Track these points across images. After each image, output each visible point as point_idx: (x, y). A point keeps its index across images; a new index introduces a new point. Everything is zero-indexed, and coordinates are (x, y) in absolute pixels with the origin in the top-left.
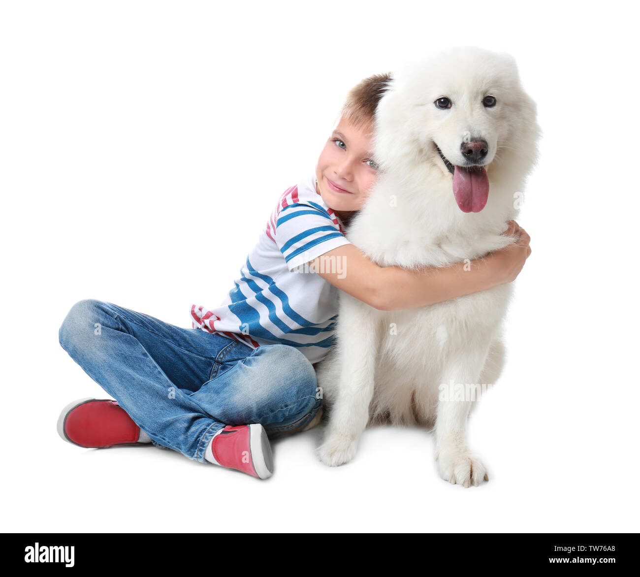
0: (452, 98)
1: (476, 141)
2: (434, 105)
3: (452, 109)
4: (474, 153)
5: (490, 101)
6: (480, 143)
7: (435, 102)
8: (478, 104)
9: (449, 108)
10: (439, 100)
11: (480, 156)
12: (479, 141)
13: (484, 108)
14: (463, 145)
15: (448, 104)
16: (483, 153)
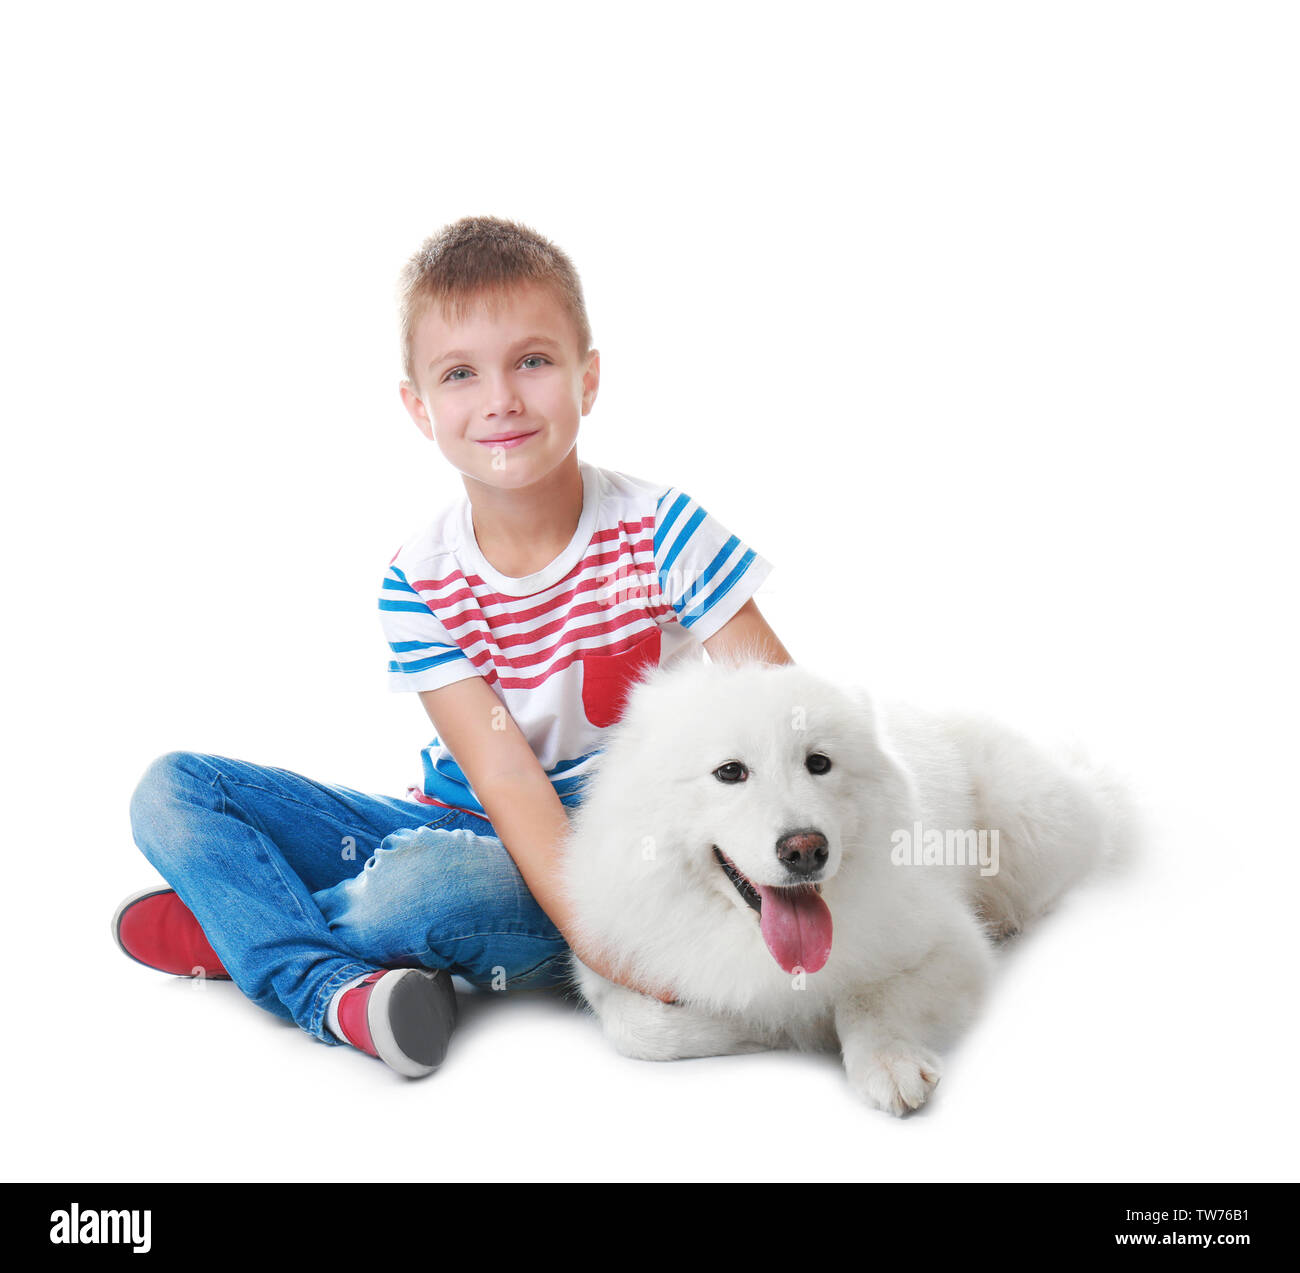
0: (747, 762)
1: (805, 835)
2: (713, 777)
3: (750, 781)
4: (802, 857)
5: (818, 764)
6: (813, 836)
7: (715, 772)
8: (801, 771)
9: (744, 780)
10: (723, 768)
11: (815, 863)
12: (811, 834)
13: (809, 776)
14: (781, 844)
15: (740, 773)
16: (821, 856)
